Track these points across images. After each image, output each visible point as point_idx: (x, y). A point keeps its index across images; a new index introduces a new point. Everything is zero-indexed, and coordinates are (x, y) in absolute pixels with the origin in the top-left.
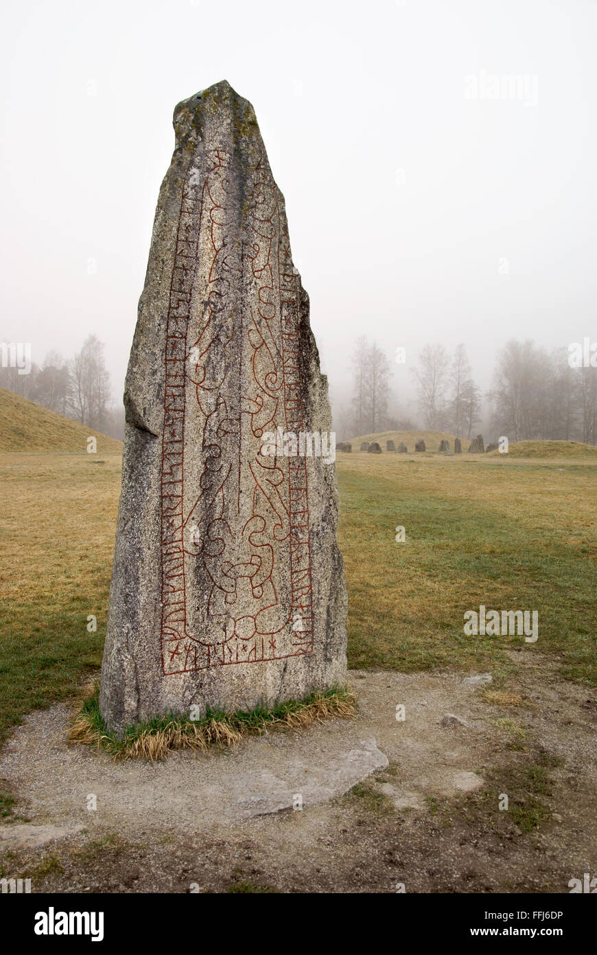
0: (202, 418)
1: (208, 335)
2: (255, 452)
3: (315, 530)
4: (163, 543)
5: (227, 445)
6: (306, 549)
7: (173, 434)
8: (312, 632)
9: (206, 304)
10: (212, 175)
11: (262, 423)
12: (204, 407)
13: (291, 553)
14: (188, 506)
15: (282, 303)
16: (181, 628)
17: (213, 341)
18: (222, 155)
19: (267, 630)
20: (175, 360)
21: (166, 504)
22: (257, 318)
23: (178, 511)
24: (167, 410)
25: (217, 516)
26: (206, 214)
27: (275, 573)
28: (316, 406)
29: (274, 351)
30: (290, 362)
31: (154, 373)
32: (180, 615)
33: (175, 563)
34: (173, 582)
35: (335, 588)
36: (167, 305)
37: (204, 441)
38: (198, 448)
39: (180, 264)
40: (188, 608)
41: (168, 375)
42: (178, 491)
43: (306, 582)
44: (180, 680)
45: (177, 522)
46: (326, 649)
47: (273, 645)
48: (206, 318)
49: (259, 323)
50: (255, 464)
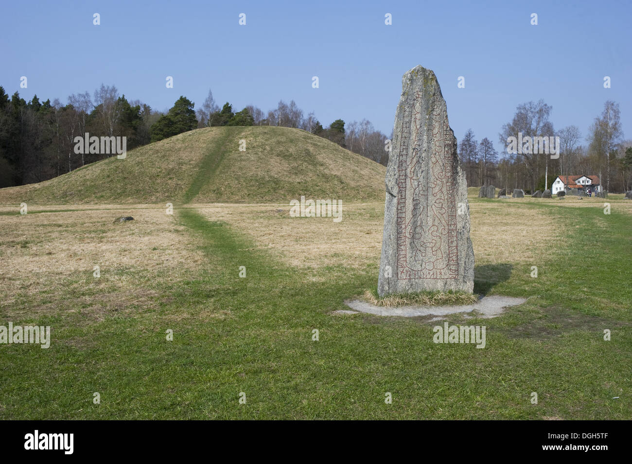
0: (413, 190)
1: (415, 160)
2: (434, 202)
3: (459, 231)
4: (398, 233)
5: (422, 199)
6: (455, 239)
7: (402, 196)
8: (458, 270)
9: (414, 149)
10: (416, 102)
11: (436, 191)
12: (413, 186)
13: (449, 240)
14: (407, 221)
15: (445, 146)
16: (405, 264)
17: (417, 162)
18: (419, 93)
19: (439, 268)
20: (402, 170)
21: (399, 220)
22: (434, 153)
23: (403, 223)
24: (399, 187)
25: (418, 225)
26: (413, 116)
27: (442, 247)
28: (460, 184)
29: (441, 164)
30: (449, 168)
31: (395, 175)
32: (404, 259)
33: (402, 241)
34: (402, 247)
35: (468, 254)
36: (399, 151)
37: (414, 198)
38: (411, 200)
39: (403, 136)
40: (407, 257)
41: (400, 176)
42: (404, 216)
43: (455, 251)
44: (404, 282)
45: (403, 226)
46: (464, 278)
47: (441, 274)
48: (414, 154)
49: (435, 154)
50: (433, 206)
